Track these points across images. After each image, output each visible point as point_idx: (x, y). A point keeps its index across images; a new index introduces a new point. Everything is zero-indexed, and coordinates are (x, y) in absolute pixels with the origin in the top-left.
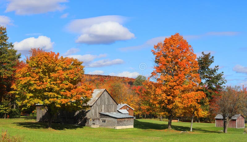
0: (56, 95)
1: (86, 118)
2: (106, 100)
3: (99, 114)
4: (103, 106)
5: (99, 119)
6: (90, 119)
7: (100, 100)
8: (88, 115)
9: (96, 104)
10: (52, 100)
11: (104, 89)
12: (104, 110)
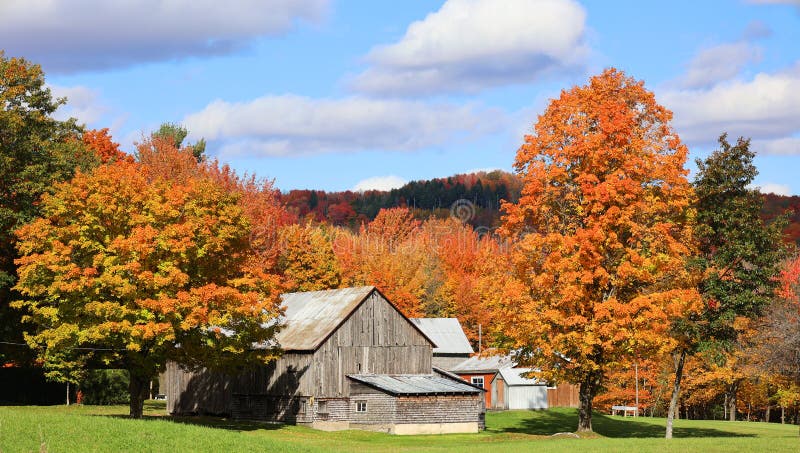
0: (125, 310)
1: (299, 396)
2: (380, 329)
3: (348, 383)
4: (366, 351)
5: (347, 400)
6: (308, 398)
7: (352, 327)
8: (305, 386)
9: (333, 344)
10: (108, 325)
11: (372, 288)
12: (370, 364)
